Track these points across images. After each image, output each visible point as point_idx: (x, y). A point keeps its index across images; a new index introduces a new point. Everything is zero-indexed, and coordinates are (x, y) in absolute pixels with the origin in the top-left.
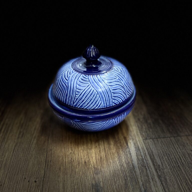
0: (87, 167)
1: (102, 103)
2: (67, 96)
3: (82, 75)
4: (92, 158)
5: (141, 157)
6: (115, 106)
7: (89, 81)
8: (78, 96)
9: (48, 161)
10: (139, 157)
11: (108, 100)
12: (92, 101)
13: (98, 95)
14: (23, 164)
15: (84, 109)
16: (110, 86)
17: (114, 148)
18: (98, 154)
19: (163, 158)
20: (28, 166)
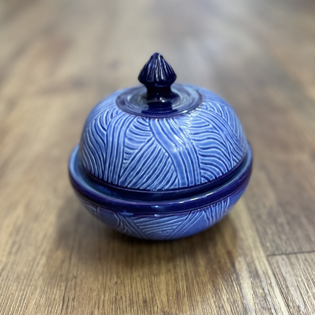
0: (148, 311)
1: (179, 176)
2: (105, 163)
3: (136, 118)
4: (160, 294)
5: (261, 291)
6: (206, 183)
7: (151, 130)
8: (129, 162)
9: (69, 299)
10: (257, 290)
11: (190, 172)
12: (157, 172)
13: (170, 159)
14: (16, 305)
15: (141, 190)
16: (194, 140)
17: (206, 272)
18: (172, 285)
19: (308, 292)
20: (26, 308)
